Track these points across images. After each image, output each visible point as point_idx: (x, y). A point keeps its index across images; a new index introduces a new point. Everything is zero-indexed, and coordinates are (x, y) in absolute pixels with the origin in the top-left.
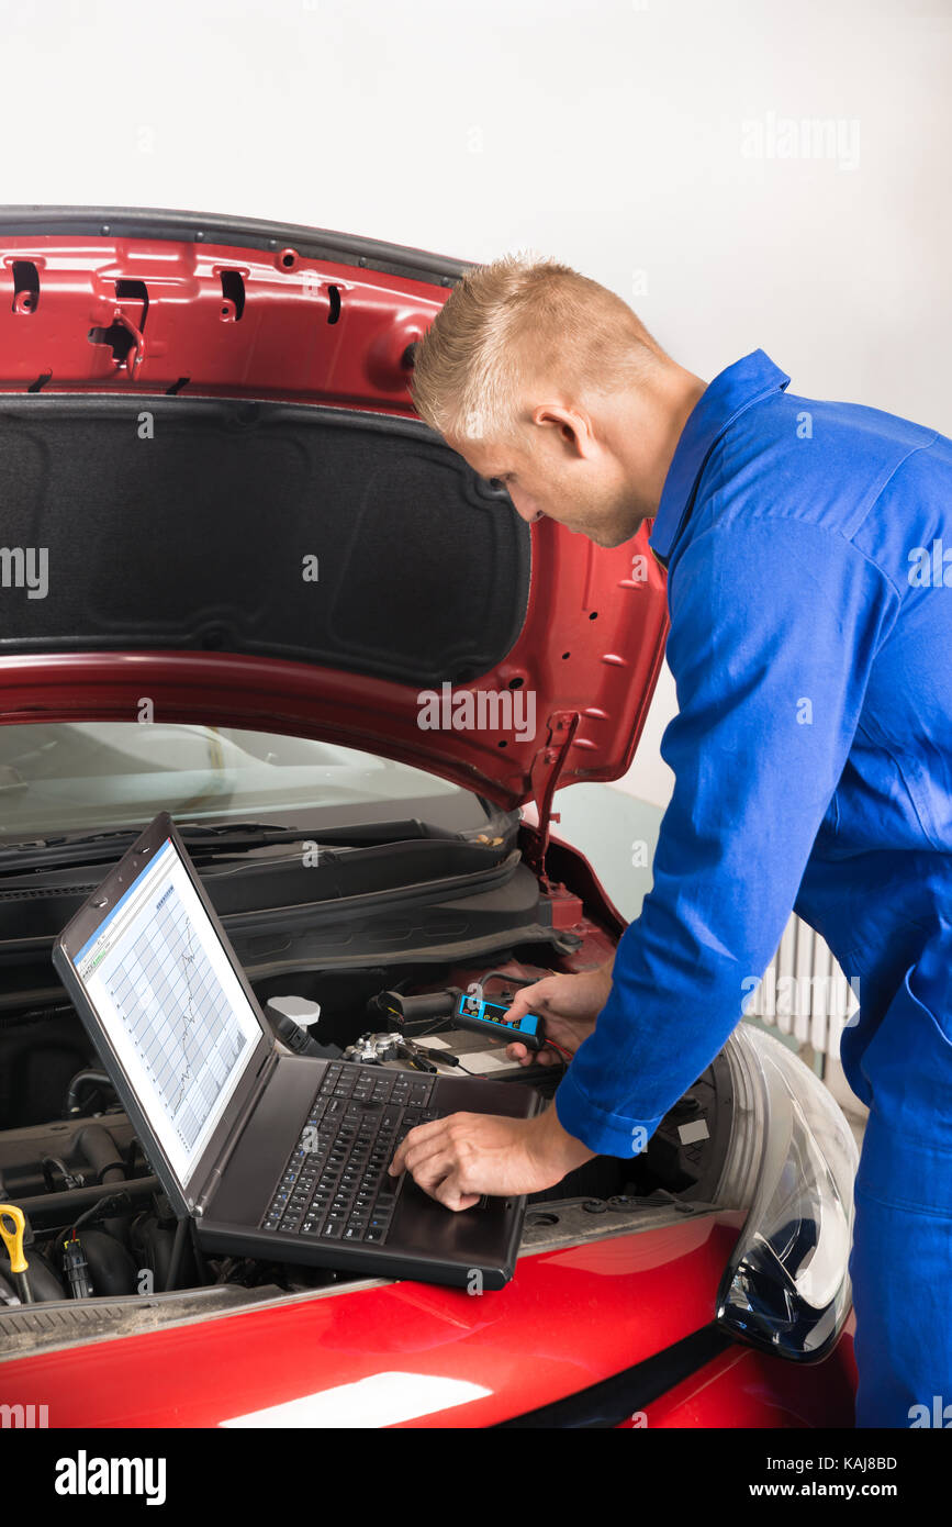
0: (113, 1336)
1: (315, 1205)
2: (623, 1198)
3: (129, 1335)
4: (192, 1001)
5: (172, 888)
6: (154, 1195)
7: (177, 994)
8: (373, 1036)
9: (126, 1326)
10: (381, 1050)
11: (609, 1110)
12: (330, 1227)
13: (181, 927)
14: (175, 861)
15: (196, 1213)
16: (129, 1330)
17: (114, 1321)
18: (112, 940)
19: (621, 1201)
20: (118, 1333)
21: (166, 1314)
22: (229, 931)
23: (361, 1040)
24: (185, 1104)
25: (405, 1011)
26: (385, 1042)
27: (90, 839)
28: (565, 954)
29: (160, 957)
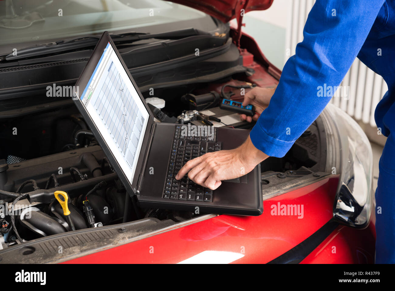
0: (110, 246)
1: (182, 186)
2: (291, 171)
3: (117, 245)
4: (125, 107)
5: (112, 62)
6: (115, 180)
7: (119, 105)
8: (187, 112)
9: (115, 241)
10: (191, 117)
11: (275, 137)
12: (190, 195)
13: (118, 77)
14: (112, 51)
15: (137, 193)
16: (117, 243)
17: (110, 239)
18: (94, 87)
19: (290, 173)
20: (113, 244)
21: (130, 235)
22: (133, 74)
23: (183, 114)
24: (128, 150)
25: (197, 101)
26: (192, 114)
27: (73, 41)
28: (249, 76)
29: (112, 91)
